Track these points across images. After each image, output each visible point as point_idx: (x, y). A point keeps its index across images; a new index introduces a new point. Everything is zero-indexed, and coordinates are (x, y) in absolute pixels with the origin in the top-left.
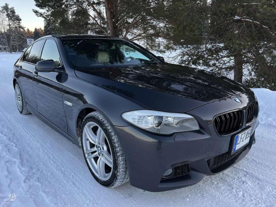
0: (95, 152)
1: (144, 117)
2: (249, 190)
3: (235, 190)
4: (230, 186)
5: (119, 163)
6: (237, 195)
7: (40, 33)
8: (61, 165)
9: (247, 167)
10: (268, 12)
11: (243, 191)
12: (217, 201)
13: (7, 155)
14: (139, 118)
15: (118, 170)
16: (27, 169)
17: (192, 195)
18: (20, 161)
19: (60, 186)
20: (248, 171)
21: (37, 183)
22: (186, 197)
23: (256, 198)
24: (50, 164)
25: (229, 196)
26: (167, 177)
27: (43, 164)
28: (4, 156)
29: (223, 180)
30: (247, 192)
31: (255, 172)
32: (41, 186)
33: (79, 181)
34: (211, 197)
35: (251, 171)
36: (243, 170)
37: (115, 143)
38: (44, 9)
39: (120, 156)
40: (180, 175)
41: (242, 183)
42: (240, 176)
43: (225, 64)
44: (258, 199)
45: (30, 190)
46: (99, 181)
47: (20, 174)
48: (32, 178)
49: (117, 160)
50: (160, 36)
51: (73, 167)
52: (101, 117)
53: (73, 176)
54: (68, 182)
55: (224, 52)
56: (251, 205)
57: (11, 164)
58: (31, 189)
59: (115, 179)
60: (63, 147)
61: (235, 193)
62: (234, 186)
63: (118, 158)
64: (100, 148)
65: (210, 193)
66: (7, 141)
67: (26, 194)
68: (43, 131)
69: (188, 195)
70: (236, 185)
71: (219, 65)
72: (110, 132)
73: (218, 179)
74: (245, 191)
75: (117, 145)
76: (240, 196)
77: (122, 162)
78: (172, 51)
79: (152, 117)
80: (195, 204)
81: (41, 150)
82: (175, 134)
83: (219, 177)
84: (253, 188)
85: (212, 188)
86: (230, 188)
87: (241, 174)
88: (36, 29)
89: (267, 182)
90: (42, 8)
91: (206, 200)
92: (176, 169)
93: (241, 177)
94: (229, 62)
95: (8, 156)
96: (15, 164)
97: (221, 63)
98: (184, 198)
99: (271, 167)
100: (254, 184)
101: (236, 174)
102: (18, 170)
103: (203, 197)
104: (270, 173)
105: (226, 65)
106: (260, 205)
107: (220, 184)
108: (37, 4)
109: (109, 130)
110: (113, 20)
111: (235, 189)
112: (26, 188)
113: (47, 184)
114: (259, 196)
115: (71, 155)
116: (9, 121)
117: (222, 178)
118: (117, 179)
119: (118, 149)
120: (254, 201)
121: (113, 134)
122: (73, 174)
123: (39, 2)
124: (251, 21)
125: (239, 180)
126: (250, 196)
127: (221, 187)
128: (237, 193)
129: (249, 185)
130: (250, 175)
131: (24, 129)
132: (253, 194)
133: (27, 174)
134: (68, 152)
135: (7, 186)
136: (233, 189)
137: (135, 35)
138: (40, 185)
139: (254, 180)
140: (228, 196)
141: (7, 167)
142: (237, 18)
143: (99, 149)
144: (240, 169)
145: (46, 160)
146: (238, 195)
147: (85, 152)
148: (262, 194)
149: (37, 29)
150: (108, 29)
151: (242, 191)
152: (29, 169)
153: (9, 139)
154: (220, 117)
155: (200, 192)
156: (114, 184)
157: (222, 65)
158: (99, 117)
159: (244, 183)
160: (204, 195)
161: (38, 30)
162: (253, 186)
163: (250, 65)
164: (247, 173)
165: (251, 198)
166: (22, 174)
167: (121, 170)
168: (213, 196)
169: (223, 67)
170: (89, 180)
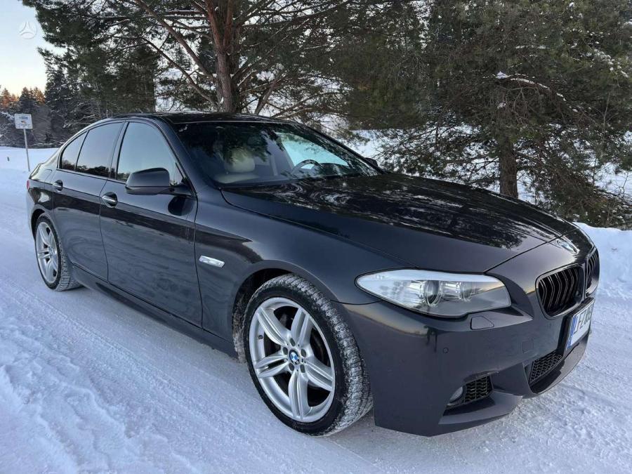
0: (281, 362)
1: (405, 283)
2: (596, 424)
3: (571, 426)
4: (558, 419)
5: (351, 381)
6: (577, 436)
7: (35, 99)
8: (194, 398)
9: (580, 382)
10: (571, 67)
11: (586, 428)
12: (544, 448)
13: (60, 381)
14: (394, 286)
15: (349, 396)
16: (124, 409)
17: (493, 442)
18: (99, 393)
19: (210, 440)
20: (584, 388)
21: (159, 437)
22: (481, 445)
23: (613, 438)
24: (167, 396)
25: (563, 438)
26: (453, 404)
27: (153, 396)
28: (54, 384)
29: (541, 409)
30: (594, 429)
31: (598, 391)
32: (168, 442)
33: (246, 427)
34: (531, 443)
35: (589, 389)
36: (574, 388)
37: (340, 339)
38: (65, 47)
39: (353, 365)
40: (475, 400)
41: (579, 413)
42: (572, 400)
43: (476, 171)
44: (619, 441)
45: (147, 452)
46: (294, 425)
47: (111, 420)
48: (142, 426)
49: (347, 374)
50: (332, 112)
51: (220, 399)
52: (303, 287)
53: (229, 418)
54: (223, 431)
55: (474, 145)
56: (609, 452)
57: (80, 401)
58: (148, 448)
59: (340, 415)
60: (181, 358)
61: (573, 432)
62: (567, 420)
63: (349, 369)
64: (296, 353)
65: (526, 436)
66: (46, 350)
67: (143, 461)
68: (121, 326)
69: (484, 442)
70: (570, 416)
71: (464, 174)
72: (329, 318)
73: (531, 407)
74: (590, 426)
75: (345, 344)
76: (583, 437)
77: (357, 379)
78: (358, 144)
79: (423, 284)
80: (504, 458)
81: (134, 367)
82: (469, 315)
83: (532, 404)
84: (602, 421)
85: (526, 425)
86: (560, 424)
87: (573, 396)
88: (25, 90)
89: (625, 408)
90: (61, 46)
91: (521, 449)
92: (468, 387)
93: (574, 402)
94: (484, 167)
95: (64, 384)
96: (88, 399)
97: (468, 170)
98: (479, 448)
99: (626, 378)
100: (603, 413)
101: (563, 397)
102: (104, 411)
103: (515, 444)
104: (626, 391)
105: (478, 174)
106: (626, 451)
107: (540, 418)
108: (48, 36)
109: (325, 312)
110: (232, 75)
111: (570, 424)
112: (138, 447)
113: (179, 438)
114: (619, 434)
115: (207, 374)
116: (29, 306)
117: (539, 406)
118: (344, 414)
119: (348, 352)
120: (612, 445)
121: (334, 320)
122: (227, 414)
123: (55, 32)
124: (532, 83)
125: (573, 407)
126: (602, 435)
127: (543, 423)
128: (577, 432)
129: (593, 414)
130: (589, 397)
131: (75, 324)
132: (607, 432)
133: (127, 419)
134: (196, 368)
135: (92, 447)
136: (566, 425)
137: (275, 107)
138: (165, 440)
139: (601, 405)
140: (561, 438)
141: (73, 406)
142: (501, 75)
143: (293, 354)
144: (568, 387)
145: (154, 388)
146: (580, 435)
147: (255, 363)
148: (623, 430)
149: (29, 90)
150: (219, 94)
151: (583, 427)
152: (126, 408)
153: (50, 347)
154: (546, 279)
155: (505, 435)
156: (334, 426)
157: (470, 173)
158: (299, 287)
159: (583, 413)
160: (516, 440)
161: (31, 92)
162: (602, 417)
163: (528, 174)
164: (584, 393)
165: (606, 440)
166: (115, 419)
167: (353, 395)
168: (533, 440)
169: (473, 178)
170: (269, 424)
